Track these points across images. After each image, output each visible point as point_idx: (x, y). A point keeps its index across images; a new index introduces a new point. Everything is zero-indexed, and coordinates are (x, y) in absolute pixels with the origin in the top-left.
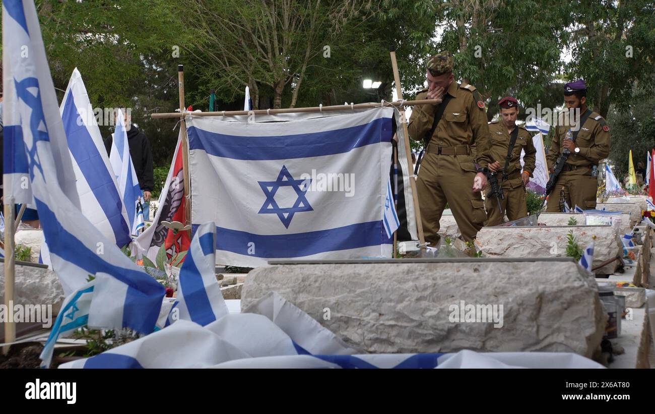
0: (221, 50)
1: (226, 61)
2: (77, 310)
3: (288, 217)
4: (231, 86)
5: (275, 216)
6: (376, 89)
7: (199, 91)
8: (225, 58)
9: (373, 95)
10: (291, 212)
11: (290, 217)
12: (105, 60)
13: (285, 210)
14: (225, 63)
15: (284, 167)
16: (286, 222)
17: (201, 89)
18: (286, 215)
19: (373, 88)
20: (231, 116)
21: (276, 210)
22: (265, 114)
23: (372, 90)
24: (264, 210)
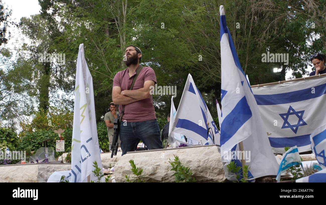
0: (205, 63)
1: (208, 67)
2: (286, 161)
3: (296, 129)
4: (212, 79)
5: (289, 129)
6: (280, 72)
7: (198, 82)
8: (208, 66)
9: (279, 75)
10: (297, 126)
11: (297, 129)
12: (159, 73)
13: (294, 126)
14: (208, 69)
15: (290, 106)
16: (295, 131)
17: (198, 81)
18: (295, 128)
19: (278, 72)
20: (262, 86)
21: (290, 126)
22: (278, 83)
23: (278, 73)
24: (284, 127)
